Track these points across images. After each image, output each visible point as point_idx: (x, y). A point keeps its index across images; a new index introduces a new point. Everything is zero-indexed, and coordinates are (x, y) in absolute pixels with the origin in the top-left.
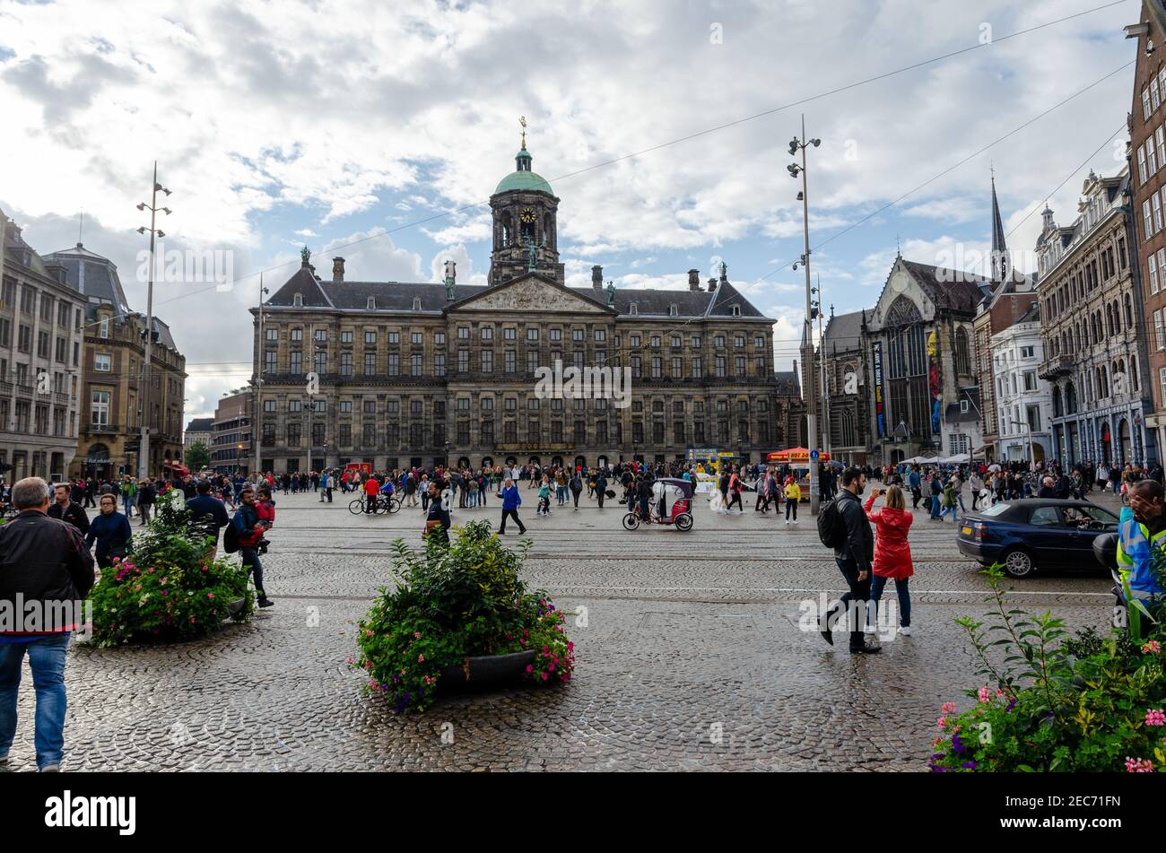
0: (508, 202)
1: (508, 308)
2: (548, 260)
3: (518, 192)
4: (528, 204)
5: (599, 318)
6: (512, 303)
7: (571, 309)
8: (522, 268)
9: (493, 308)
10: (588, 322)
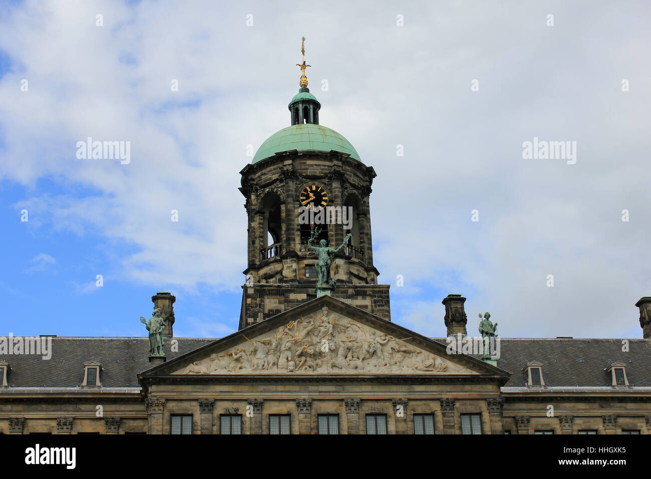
0: (275, 177)
1: (274, 371)
2: (356, 282)
3: (294, 155)
4: (314, 178)
5: (468, 387)
6: (282, 361)
7: (407, 371)
8: (304, 296)
9: (243, 372)
10: (445, 396)
